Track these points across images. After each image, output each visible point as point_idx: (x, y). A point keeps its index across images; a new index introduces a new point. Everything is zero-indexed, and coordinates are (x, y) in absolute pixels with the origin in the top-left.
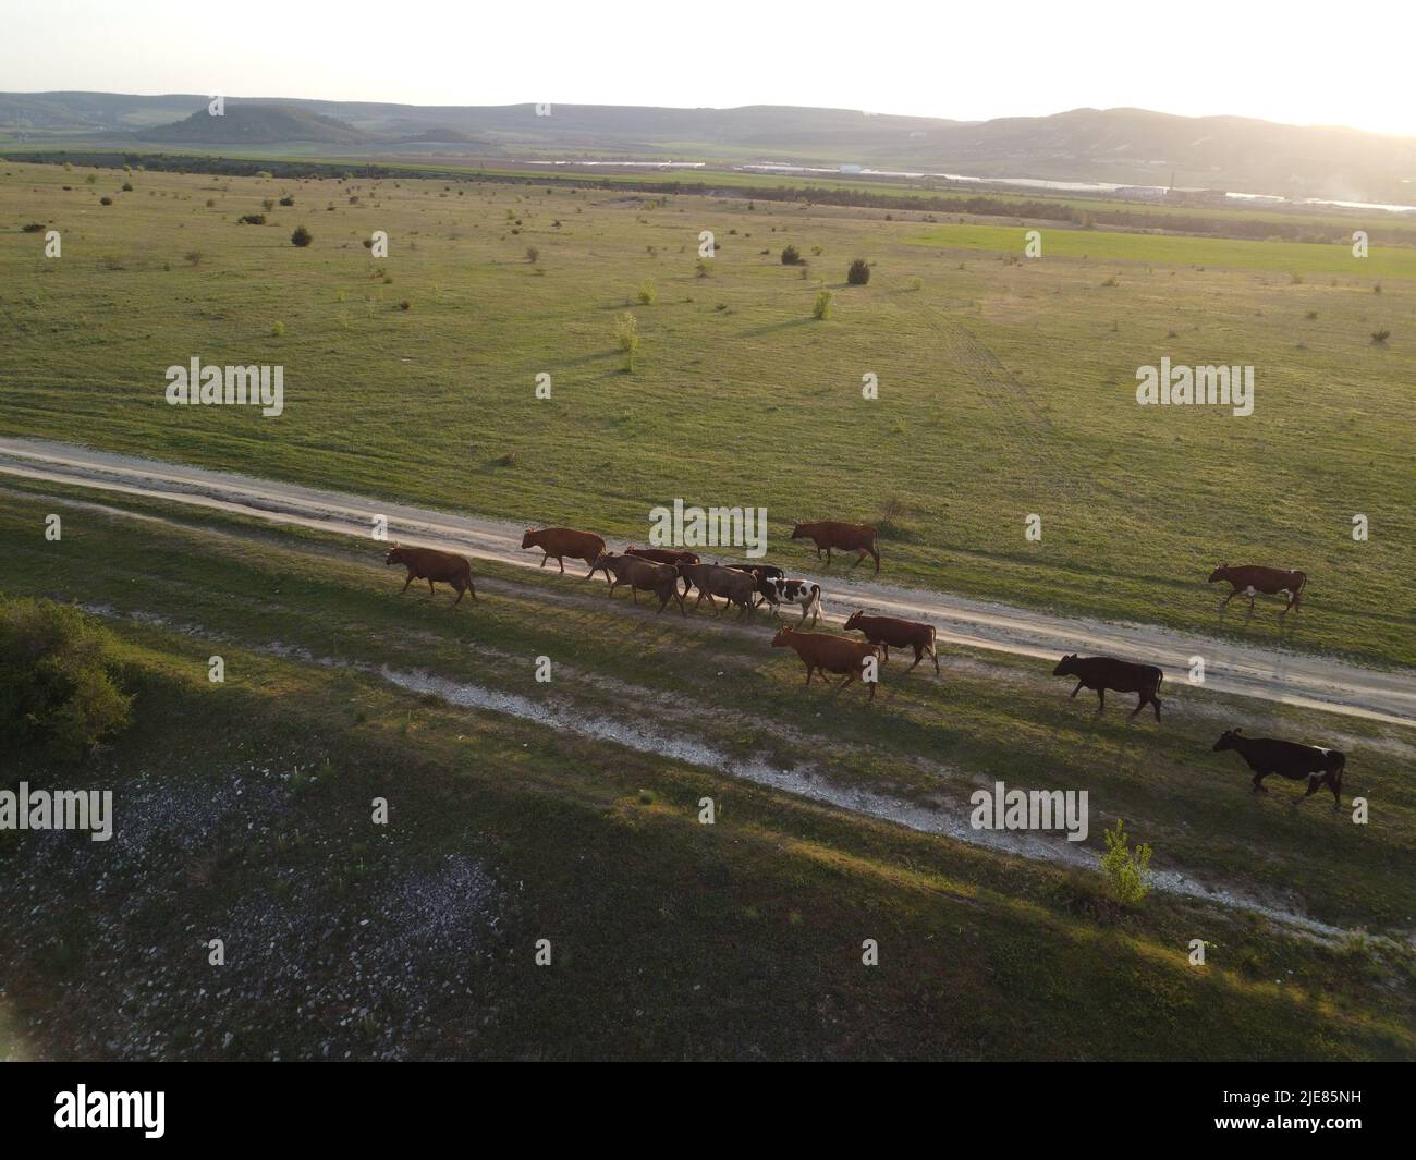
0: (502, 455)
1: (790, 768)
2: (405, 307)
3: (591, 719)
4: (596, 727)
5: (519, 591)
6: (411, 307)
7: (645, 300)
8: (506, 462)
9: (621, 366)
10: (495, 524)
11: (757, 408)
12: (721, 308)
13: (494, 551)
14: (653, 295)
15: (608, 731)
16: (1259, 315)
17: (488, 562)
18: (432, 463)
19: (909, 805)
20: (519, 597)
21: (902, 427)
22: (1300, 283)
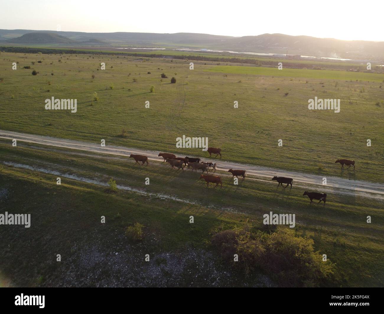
0: (49, 123)
1: (71, 175)
2: (49, 91)
3: (39, 168)
4: (40, 170)
5: (37, 148)
6: (50, 91)
7: (111, 88)
8: (50, 125)
9: (91, 104)
10: (40, 136)
11: (116, 113)
12: (129, 90)
13: (37, 141)
14: (113, 87)
15: (42, 170)
16: (266, 89)
17: (33, 143)
18: (34, 125)
19: (89, 179)
20: (37, 149)
21: (144, 116)
22: (292, 81)
